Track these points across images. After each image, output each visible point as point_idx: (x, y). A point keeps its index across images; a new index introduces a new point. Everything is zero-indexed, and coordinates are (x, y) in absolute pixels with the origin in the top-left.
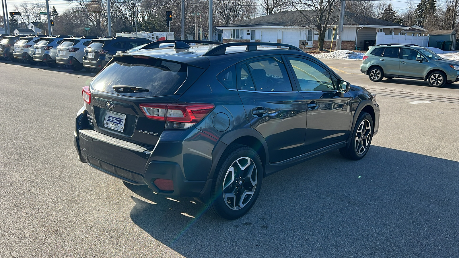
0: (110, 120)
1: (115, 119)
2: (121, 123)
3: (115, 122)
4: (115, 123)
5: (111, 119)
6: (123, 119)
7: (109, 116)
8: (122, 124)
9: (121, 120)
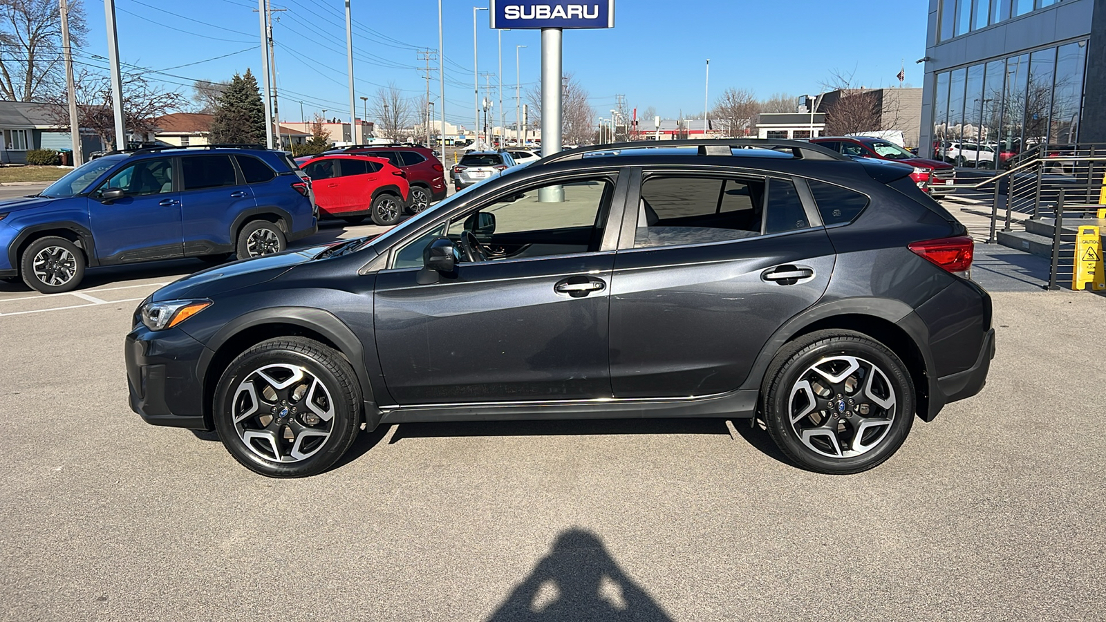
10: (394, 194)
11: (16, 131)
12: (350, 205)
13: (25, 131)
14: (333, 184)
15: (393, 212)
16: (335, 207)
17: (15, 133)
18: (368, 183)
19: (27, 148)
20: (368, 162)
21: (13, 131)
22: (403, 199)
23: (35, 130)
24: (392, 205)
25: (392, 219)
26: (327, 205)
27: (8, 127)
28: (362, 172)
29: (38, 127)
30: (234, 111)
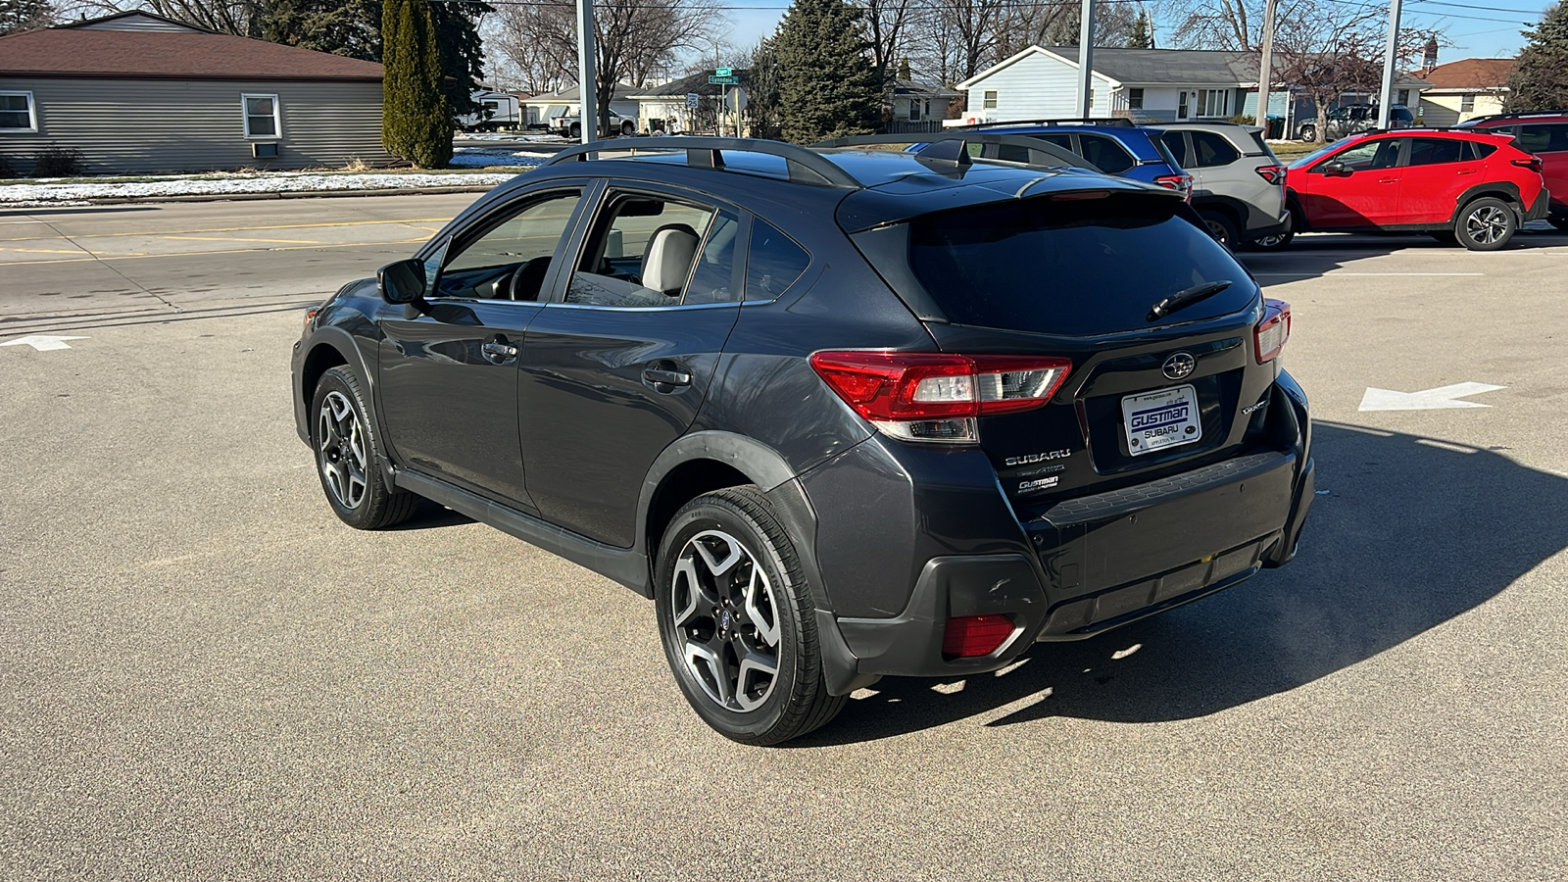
0: (1141, 426)
1: (1161, 414)
2: (1184, 416)
3: (1163, 421)
4: (1162, 428)
5: (1145, 421)
6: (1184, 401)
7: (1134, 414)
8: (1185, 420)
9: (1179, 408)
10: (1507, 198)
11: (1215, 91)
12: (1414, 213)
13: (1227, 92)
14: (1389, 178)
15: (1497, 230)
16: (1385, 214)
17: (1212, 94)
18: (1460, 178)
19: (1225, 114)
20: (1466, 144)
21: (1210, 91)
22: (1523, 209)
23: (1239, 90)
24: (1498, 216)
25: (1494, 240)
26: (1371, 211)
27: (1203, 86)
28: (1452, 158)
29: (1243, 85)
30: (1549, 54)
